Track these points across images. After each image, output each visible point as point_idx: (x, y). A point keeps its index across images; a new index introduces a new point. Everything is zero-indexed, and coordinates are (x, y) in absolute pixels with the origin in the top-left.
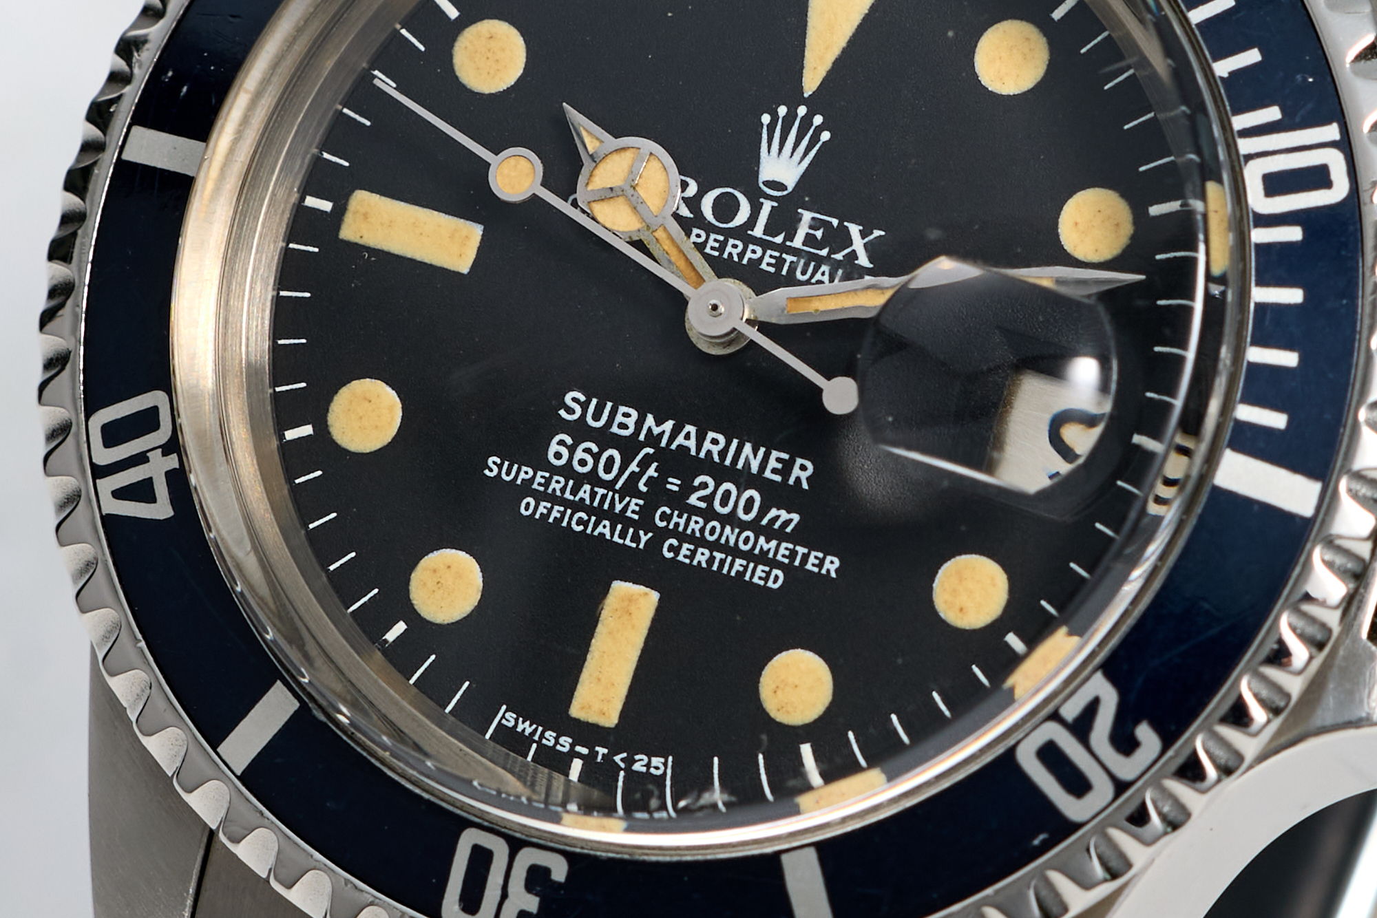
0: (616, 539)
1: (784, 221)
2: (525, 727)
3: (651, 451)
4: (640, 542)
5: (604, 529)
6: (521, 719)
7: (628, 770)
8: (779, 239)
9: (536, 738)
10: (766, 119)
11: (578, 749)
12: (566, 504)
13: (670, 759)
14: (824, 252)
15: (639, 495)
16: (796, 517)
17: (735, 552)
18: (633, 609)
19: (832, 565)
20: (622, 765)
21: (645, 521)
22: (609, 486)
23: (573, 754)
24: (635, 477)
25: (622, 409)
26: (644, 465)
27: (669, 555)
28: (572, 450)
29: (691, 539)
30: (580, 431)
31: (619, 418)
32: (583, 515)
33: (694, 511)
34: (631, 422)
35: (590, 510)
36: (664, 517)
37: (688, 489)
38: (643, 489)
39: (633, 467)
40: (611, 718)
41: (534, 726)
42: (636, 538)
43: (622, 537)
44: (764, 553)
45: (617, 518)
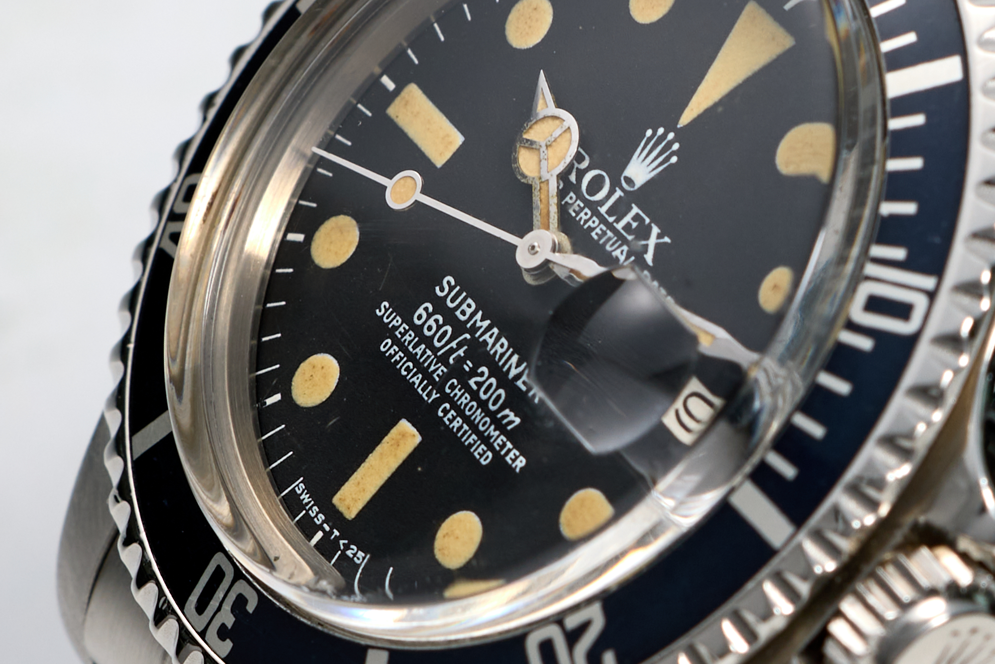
0: (419, 390)
1: (618, 210)
2: (305, 498)
3: (468, 336)
4: (431, 397)
5: (416, 380)
6: (306, 491)
7: (343, 552)
8: (611, 219)
9: (307, 508)
10: (649, 133)
11: (325, 525)
12: (406, 353)
13: (368, 556)
14: (630, 238)
15: (446, 364)
16: (518, 420)
17: (474, 428)
18: (402, 442)
20: (342, 547)
21: (441, 384)
23: (320, 527)
24: (452, 351)
25: (470, 301)
26: (460, 346)
28: (429, 316)
29: (458, 408)
30: (440, 306)
31: (464, 307)
32: (410, 364)
33: (468, 389)
34: (469, 311)
35: (417, 363)
36: (452, 386)
37: (474, 373)
38: (451, 361)
39: (454, 344)
40: (351, 514)
41: (310, 499)
42: (429, 395)
43: (423, 390)
44: (489, 437)
45: (427, 376)
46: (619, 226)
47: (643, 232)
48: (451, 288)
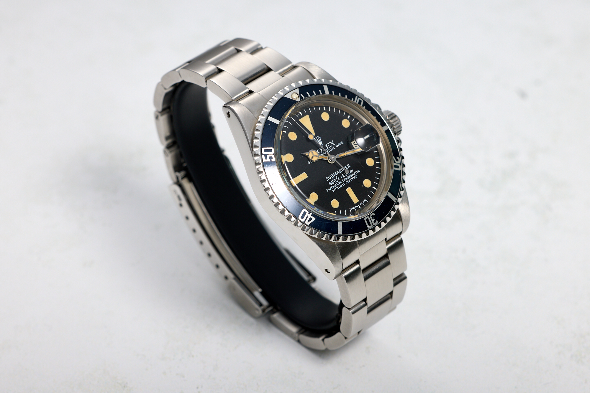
0: (342, 186)
1: (325, 147)
2: (353, 208)
3: (336, 176)
5: (340, 186)
7: (363, 203)
8: (326, 149)
9: (355, 208)
12: (335, 187)
13: (365, 199)
14: (330, 147)
15: (340, 181)
16: (352, 170)
17: (351, 178)
18: (349, 190)
19: (359, 171)
21: (343, 182)
22: (337, 182)
23: (358, 206)
24: (338, 180)
25: (331, 175)
26: (337, 178)
27: (347, 183)
28: (331, 183)
29: (347, 180)
30: (330, 180)
31: (332, 176)
32: (338, 187)
33: (345, 178)
34: (333, 176)
35: (338, 186)
36: (343, 180)
37: (342, 176)
38: (339, 180)
39: (337, 179)
40: (358, 201)
42: (343, 185)
43: (342, 185)
44: (353, 175)
45: (340, 184)
46: (328, 148)
47: (330, 145)
48: (328, 178)
